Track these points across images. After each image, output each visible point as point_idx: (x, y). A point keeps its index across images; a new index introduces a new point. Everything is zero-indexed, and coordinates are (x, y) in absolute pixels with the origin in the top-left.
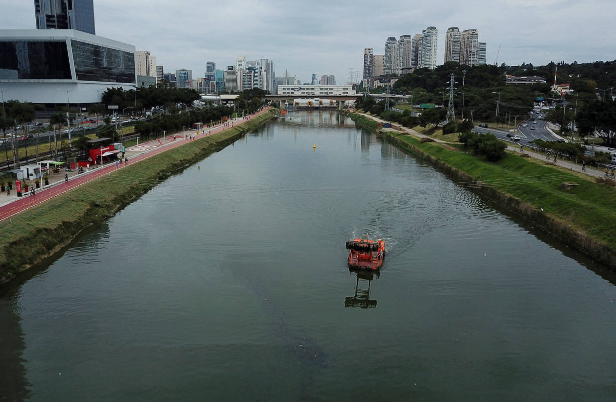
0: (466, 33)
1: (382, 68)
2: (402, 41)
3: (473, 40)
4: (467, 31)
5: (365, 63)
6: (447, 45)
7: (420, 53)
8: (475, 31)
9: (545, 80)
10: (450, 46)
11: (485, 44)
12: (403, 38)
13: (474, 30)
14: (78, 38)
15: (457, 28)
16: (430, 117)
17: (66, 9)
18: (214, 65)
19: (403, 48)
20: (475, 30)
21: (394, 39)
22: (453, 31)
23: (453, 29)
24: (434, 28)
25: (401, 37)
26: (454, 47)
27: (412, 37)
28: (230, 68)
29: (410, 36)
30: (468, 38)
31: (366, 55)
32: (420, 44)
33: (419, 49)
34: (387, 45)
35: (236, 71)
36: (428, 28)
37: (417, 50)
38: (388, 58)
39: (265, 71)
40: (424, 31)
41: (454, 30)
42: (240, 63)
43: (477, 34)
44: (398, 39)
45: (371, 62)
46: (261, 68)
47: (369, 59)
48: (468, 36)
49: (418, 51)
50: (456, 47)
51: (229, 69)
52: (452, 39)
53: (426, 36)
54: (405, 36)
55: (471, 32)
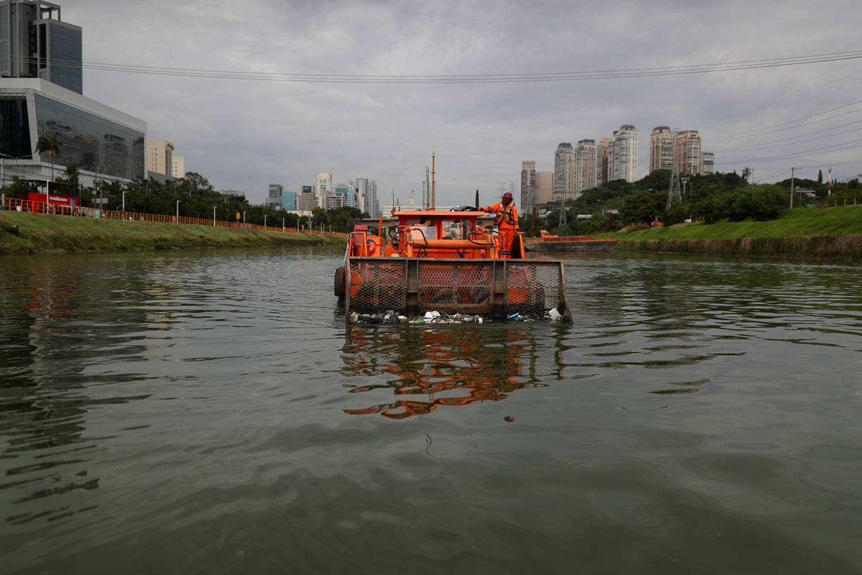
0: (681, 136)
1: (551, 192)
2: (582, 148)
3: (693, 146)
4: (683, 132)
5: (523, 184)
6: (653, 154)
7: (610, 166)
8: (695, 134)
9: (813, 193)
10: (658, 154)
11: (712, 154)
12: (582, 144)
13: (694, 132)
14: (47, 93)
15: (667, 128)
16: (639, 206)
17: (36, 68)
18: (281, 189)
19: (584, 160)
20: (696, 132)
21: (568, 145)
22: (661, 131)
23: (661, 129)
24: (632, 127)
25: (580, 142)
26: (663, 158)
27: (597, 143)
28: (307, 190)
29: (593, 141)
30: (685, 144)
31: (524, 172)
32: (610, 153)
33: (609, 160)
34: (557, 155)
35: (316, 196)
36: (622, 128)
37: (605, 162)
38: (559, 176)
39: (363, 195)
40: (615, 132)
41: (663, 131)
42: (323, 184)
43: (699, 138)
44: (575, 146)
45: (533, 182)
46: (357, 190)
47: (529, 177)
48: (685, 140)
49: (607, 164)
50: (666, 157)
51: (305, 191)
52: (660, 145)
53: (619, 140)
54: (587, 141)
55: (689, 135)
